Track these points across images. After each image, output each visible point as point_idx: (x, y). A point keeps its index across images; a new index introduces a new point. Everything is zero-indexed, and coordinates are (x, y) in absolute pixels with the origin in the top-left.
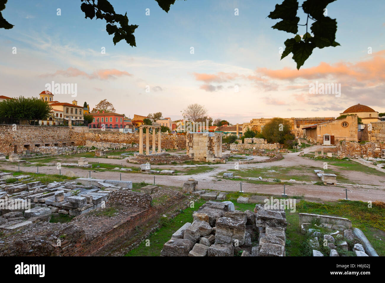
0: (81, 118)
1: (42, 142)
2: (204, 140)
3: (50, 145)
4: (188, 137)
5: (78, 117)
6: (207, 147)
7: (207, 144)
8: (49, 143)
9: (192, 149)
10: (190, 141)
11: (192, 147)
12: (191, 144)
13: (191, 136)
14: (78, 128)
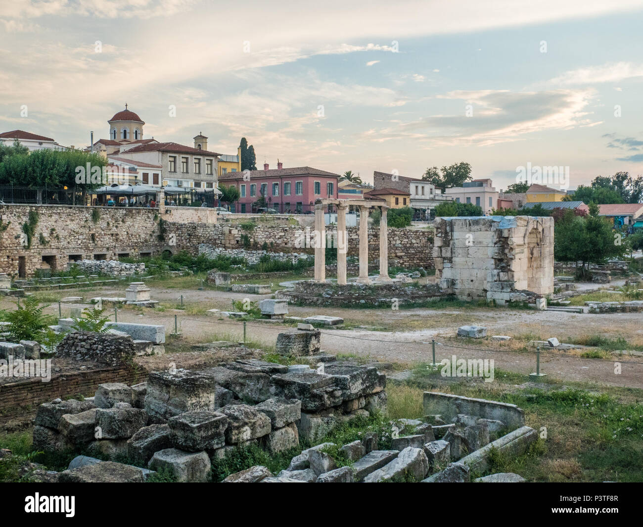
0: (210, 185)
1: (87, 248)
2: (483, 240)
3: (108, 257)
4: (439, 230)
5: (202, 183)
6: (493, 262)
7: (492, 250)
8: (104, 252)
9: (449, 265)
10: (447, 243)
11: (450, 260)
12: (447, 253)
13: (448, 228)
14: (184, 211)
